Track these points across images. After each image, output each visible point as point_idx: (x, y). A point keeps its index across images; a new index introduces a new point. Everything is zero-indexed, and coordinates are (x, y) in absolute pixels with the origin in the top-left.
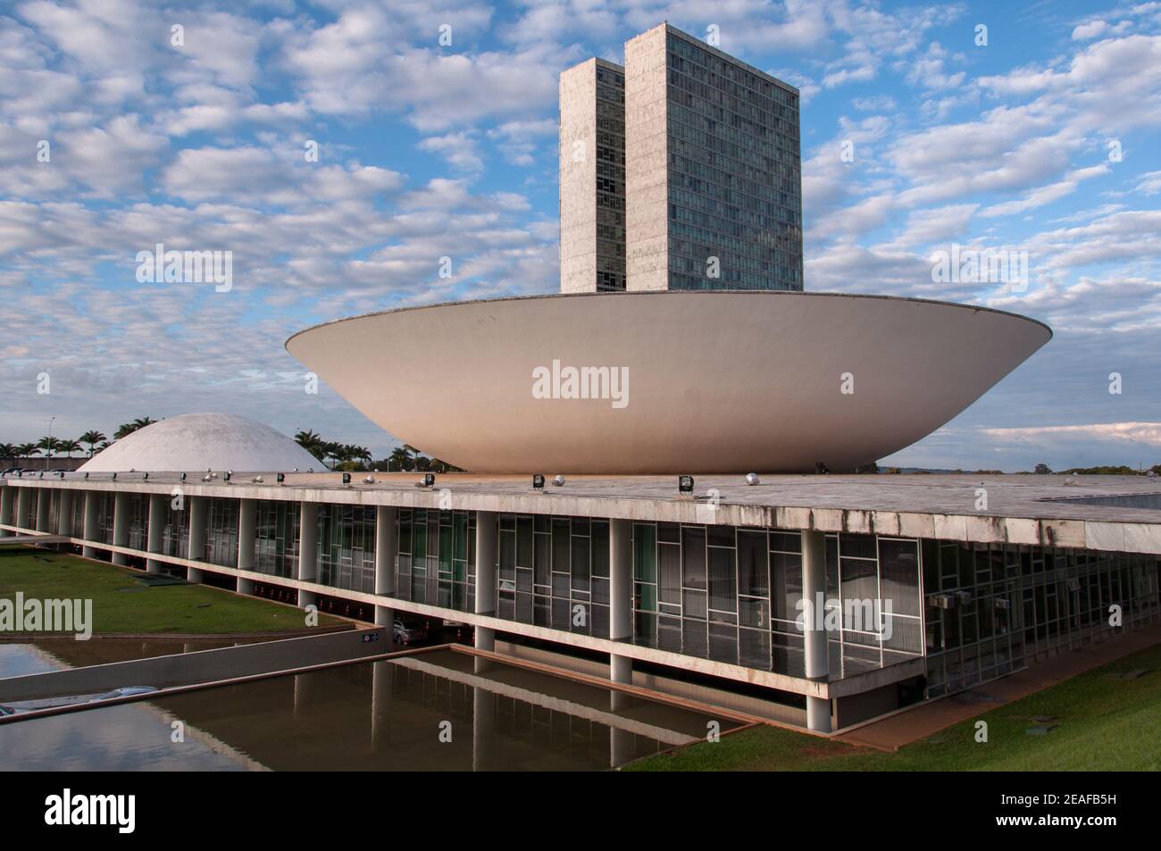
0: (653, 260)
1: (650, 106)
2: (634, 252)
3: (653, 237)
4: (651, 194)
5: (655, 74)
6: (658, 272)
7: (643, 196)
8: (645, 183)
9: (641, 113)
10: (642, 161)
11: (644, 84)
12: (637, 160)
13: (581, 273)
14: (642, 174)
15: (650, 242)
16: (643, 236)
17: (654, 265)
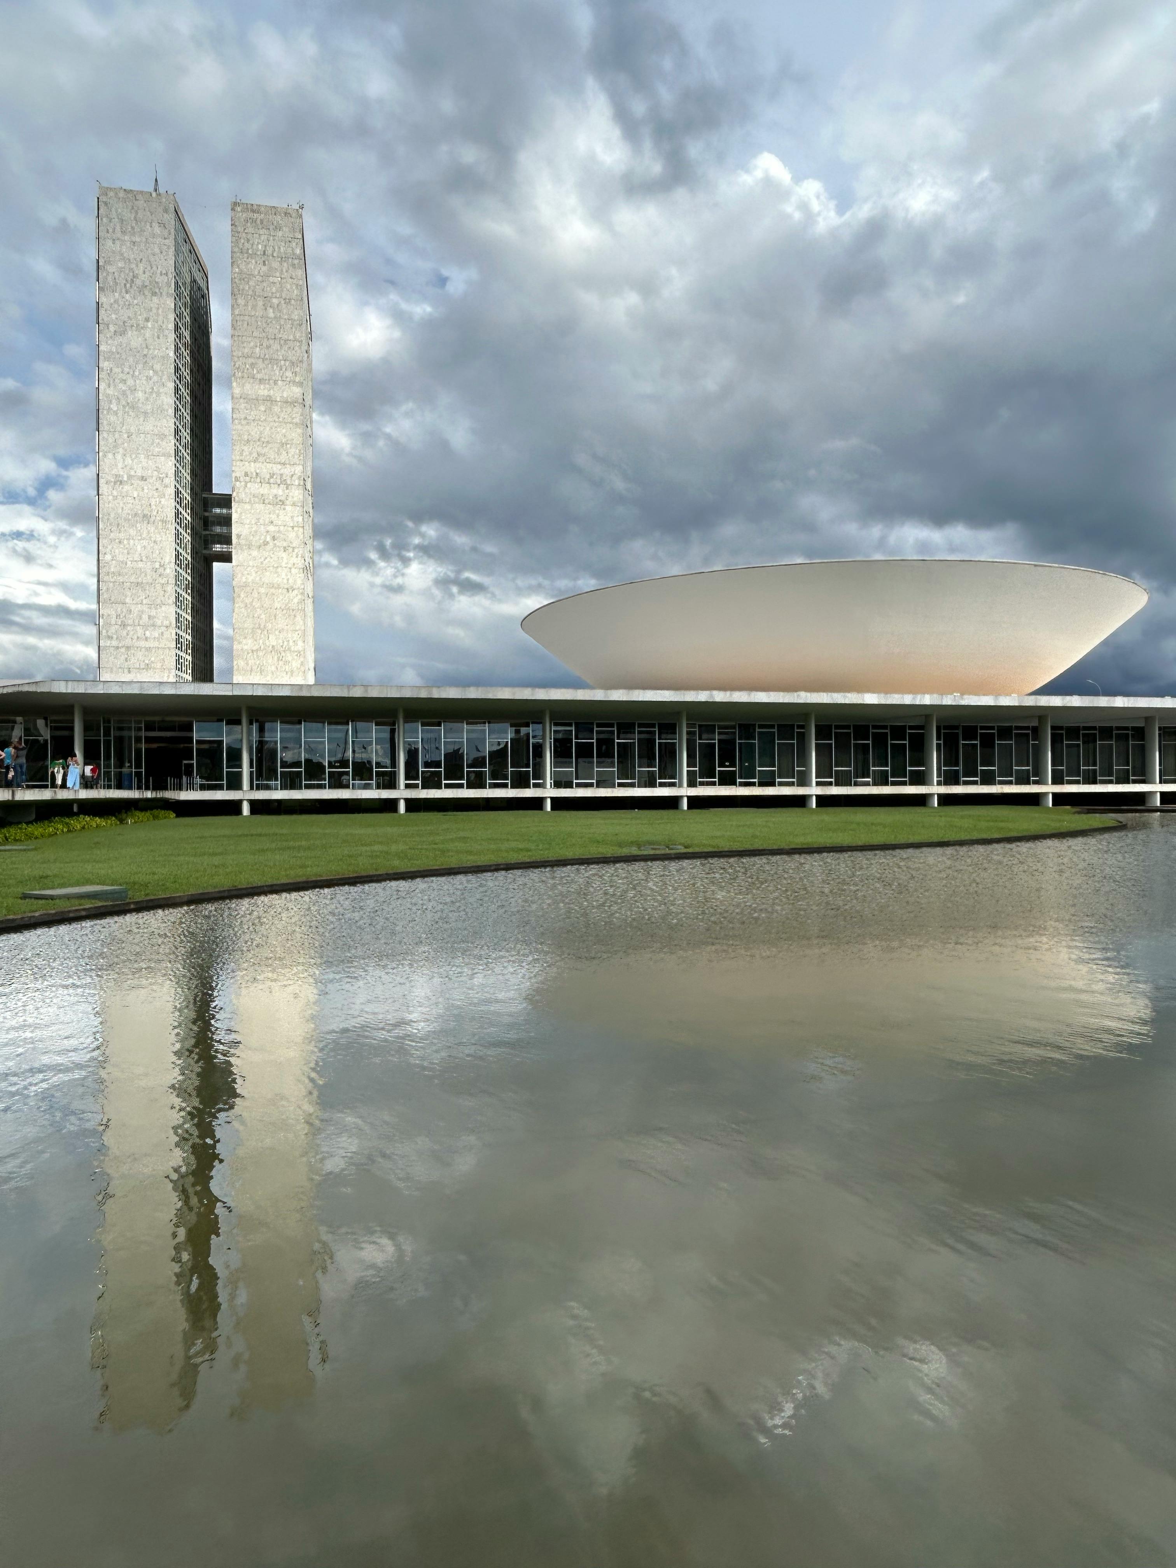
0: (280, 491)
1: (275, 301)
2: (246, 475)
3: (280, 463)
4: (276, 409)
5: (285, 264)
6: (289, 508)
7: (263, 408)
8: (266, 393)
9: (260, 303)
10: (261, 365)
11: (264, 269)
12: (251, 360)
13: (143, 479)
14: (261, 381)
15: (276, 468)
16: (261, 459)
17: (283, 498)
